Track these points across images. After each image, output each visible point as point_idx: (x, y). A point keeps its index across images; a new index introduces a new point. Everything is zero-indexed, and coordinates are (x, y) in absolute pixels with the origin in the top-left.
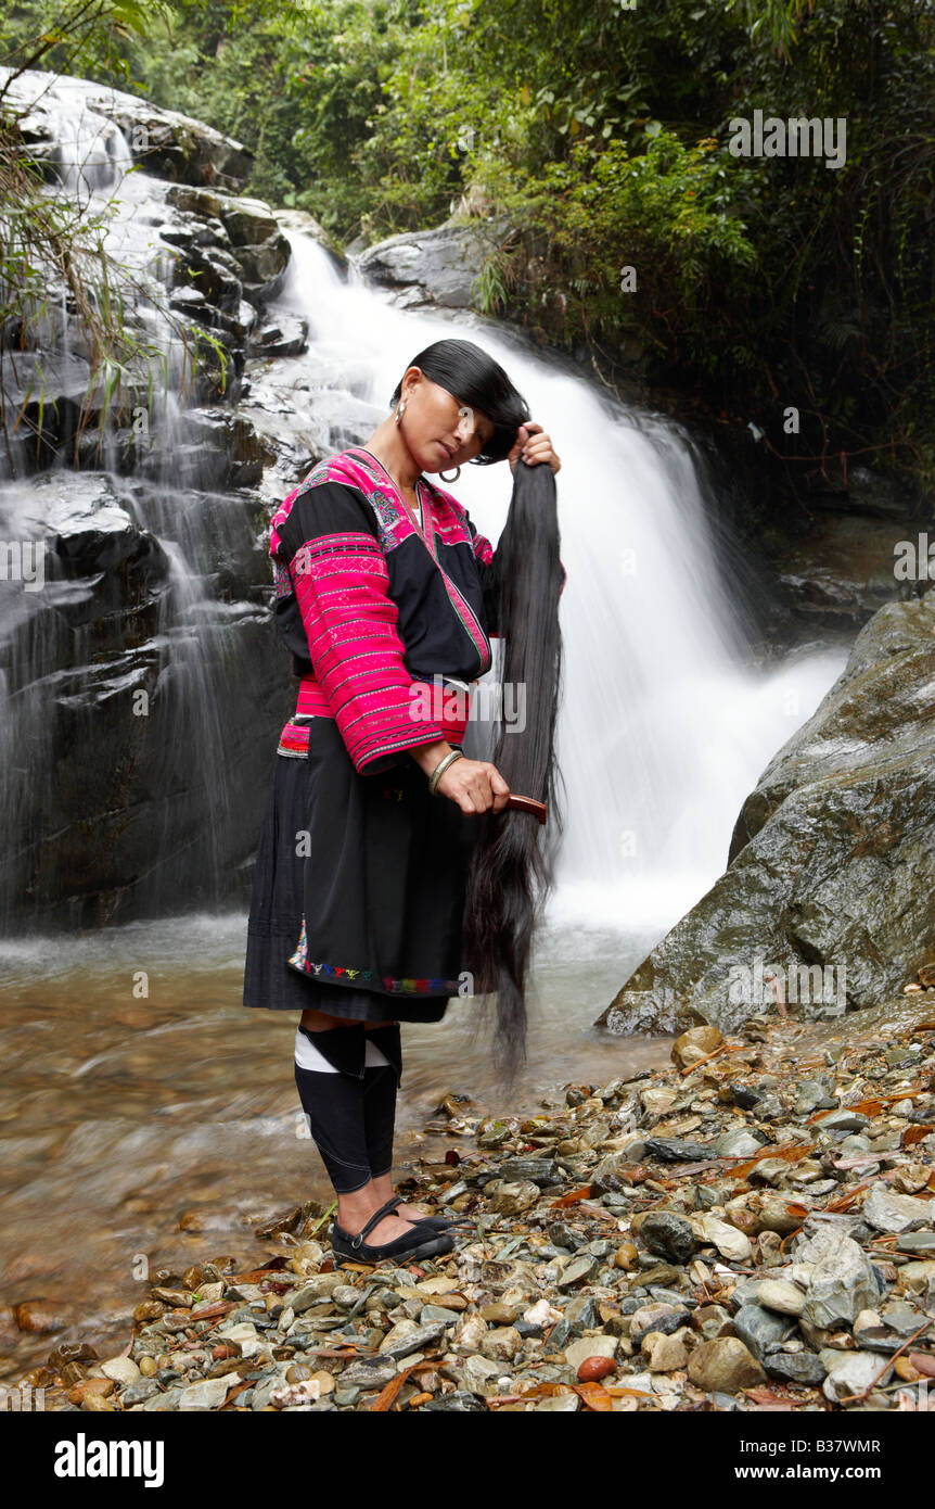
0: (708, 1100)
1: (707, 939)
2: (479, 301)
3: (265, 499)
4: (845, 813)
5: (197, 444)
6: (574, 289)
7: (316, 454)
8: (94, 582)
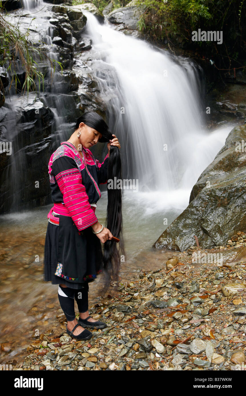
0: (170, 284)
1: (181, 225)
2: (139, 28)
3: (79, 94)
4: (216, 196)
5: (61, 81)
6: (164, 25)
7: (93, 80)
8: (35, 122)
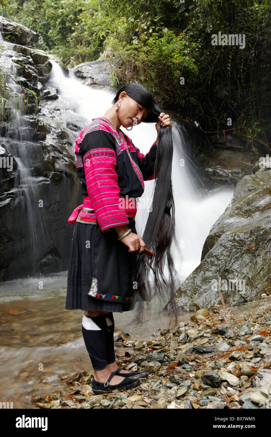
0: (209, 332)
1: (198, 281)
2: (111, 83)
3: (47, 144)
4: (241, 240)
5: (26, 127)
6: (140, 80)
7: (63, 130)
